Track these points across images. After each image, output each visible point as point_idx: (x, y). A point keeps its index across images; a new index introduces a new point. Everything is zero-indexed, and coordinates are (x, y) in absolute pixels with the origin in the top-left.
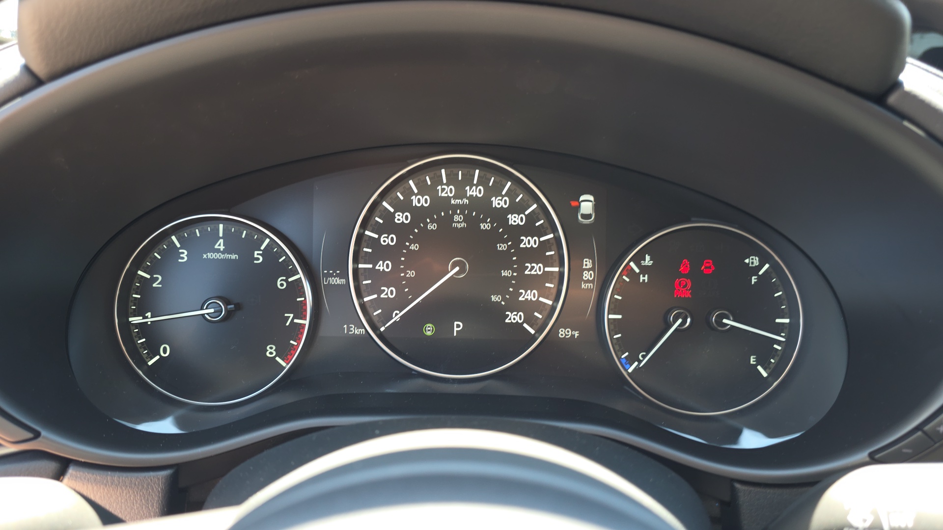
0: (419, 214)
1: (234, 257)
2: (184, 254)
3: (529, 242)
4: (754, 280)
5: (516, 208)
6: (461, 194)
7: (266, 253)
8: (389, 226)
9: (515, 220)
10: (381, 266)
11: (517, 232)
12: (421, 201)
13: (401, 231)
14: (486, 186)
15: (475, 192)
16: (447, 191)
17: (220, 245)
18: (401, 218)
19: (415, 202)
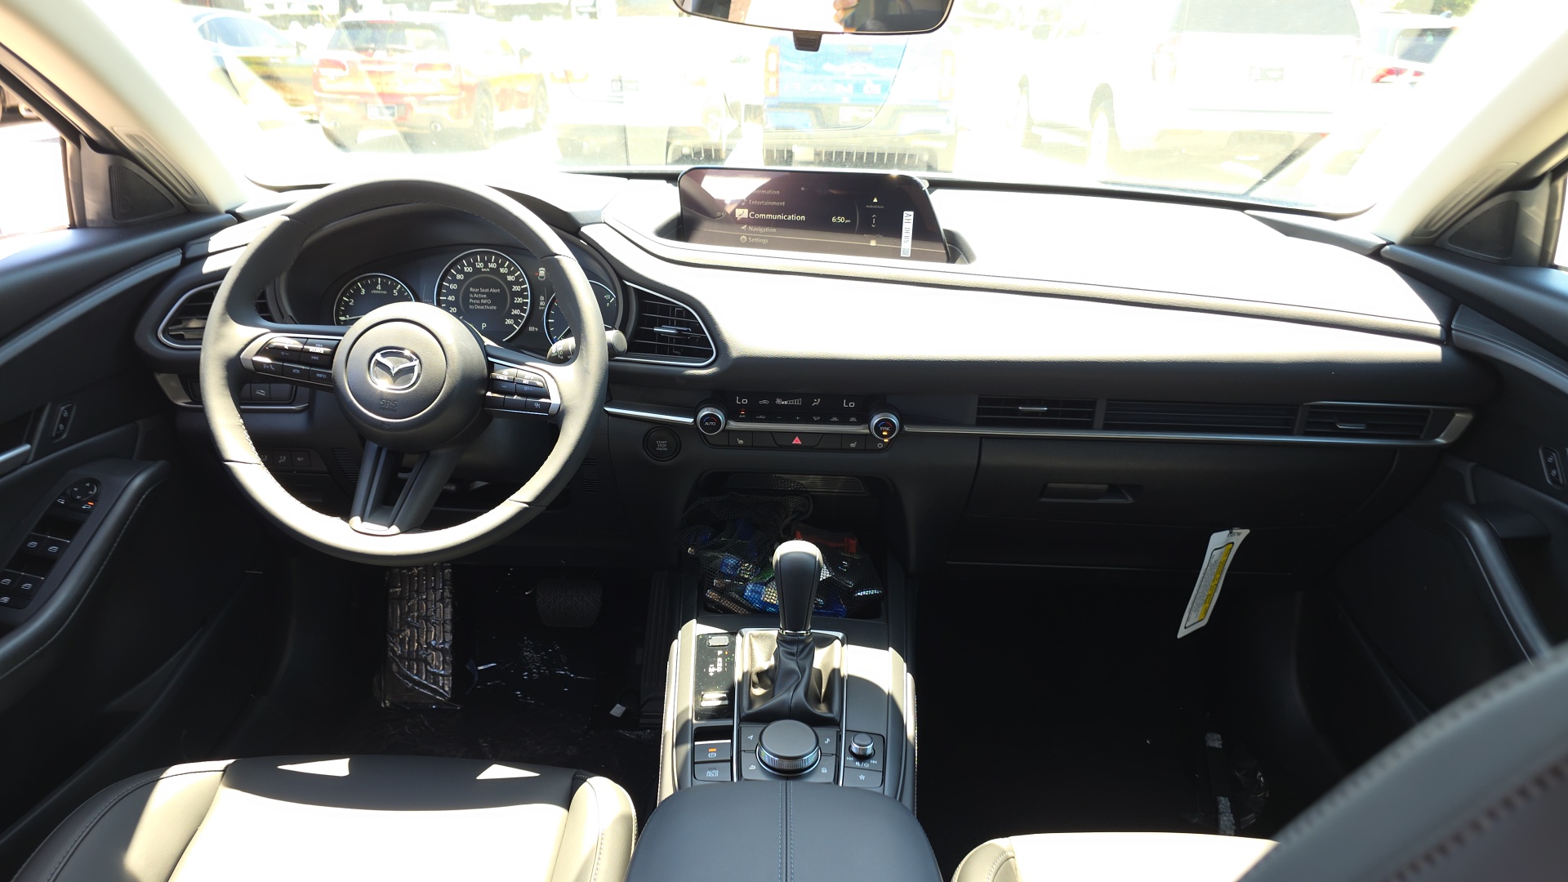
0: (467, 275)
1: (385, 292)
2: (363, 291)
3: (516, 288)
4: (608, 304)
5: (511, 273)
6: (486, 266)
7: (398, 291)
8: (454, 281)
9: (510, 278)
10: (450, 298)
11: (511, 284)
12: (468, 269)
13: (459, 282)
14: (497, 263)
15: (492, 265)
16: (480, 265)
17: (379, 287)
18: (459, 277)
19: (465, 270)
